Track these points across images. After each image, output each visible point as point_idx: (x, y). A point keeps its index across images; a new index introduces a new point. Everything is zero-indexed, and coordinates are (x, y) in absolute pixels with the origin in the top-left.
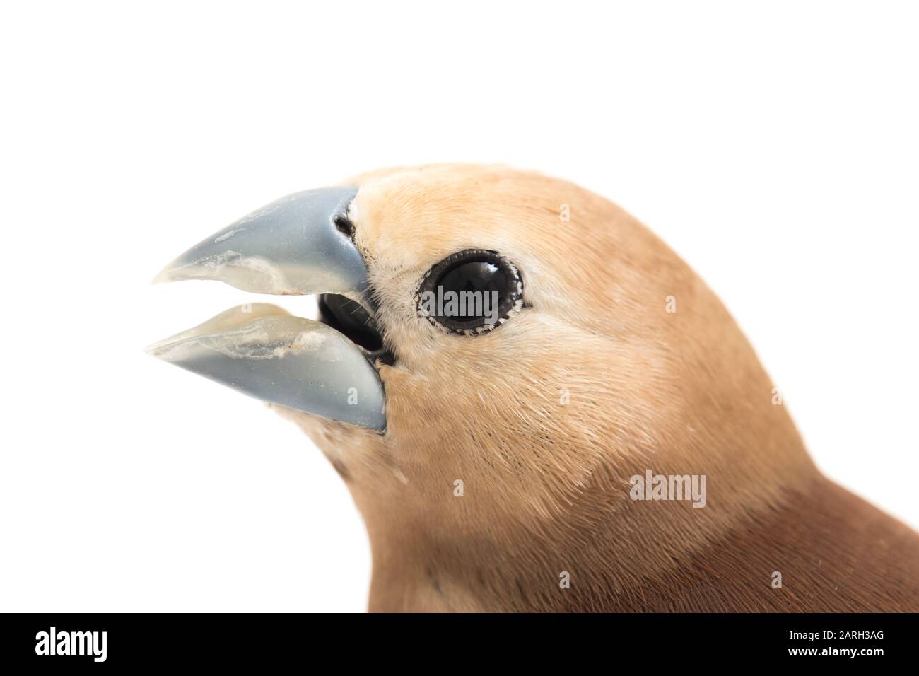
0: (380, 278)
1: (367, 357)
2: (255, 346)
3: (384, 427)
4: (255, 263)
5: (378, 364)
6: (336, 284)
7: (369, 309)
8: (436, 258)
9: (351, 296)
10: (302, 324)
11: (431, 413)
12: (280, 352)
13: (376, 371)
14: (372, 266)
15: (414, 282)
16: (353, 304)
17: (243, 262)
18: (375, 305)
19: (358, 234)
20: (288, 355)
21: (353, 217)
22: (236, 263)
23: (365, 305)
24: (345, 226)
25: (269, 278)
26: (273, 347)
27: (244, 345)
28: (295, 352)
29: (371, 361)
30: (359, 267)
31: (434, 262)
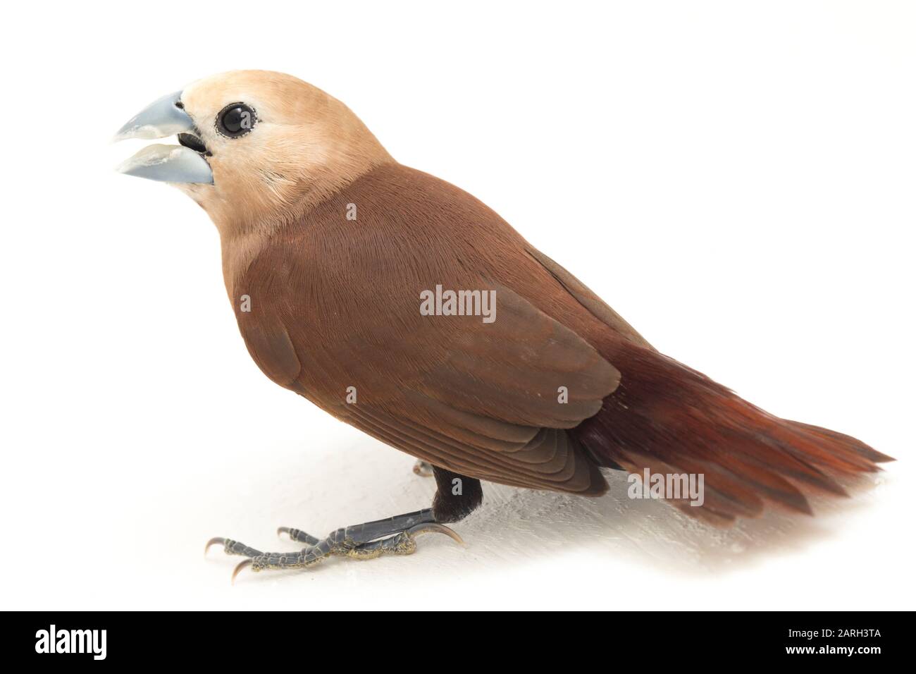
0: (198, 123)
1: (200, 155)
2: (155, 160)
3: (213, 182)
4: (148, 128)
5: (206, 157)
6: (183, 129)
7: (197, 137)
8: (219, 110)
9: (189, 132)
10: (173, 147)
11: (230, 172)
12: (165, 160)
13: (206, 160)
14: (194, 118)
15: (212, 121)
16: (190, 135)
17: (142, 128)
18: (199, 134)
19: (186, 107)
20: (169, 161)
21: (183, 100)
22: (139, 129)
23: (195, 135)
24: (180, 105)
25: (154, 132)
26: (162, 159)
27: (150, 160)
28: (171, 159)
29: (202, 156)
30: (188, 120)
31: (218, 111)
